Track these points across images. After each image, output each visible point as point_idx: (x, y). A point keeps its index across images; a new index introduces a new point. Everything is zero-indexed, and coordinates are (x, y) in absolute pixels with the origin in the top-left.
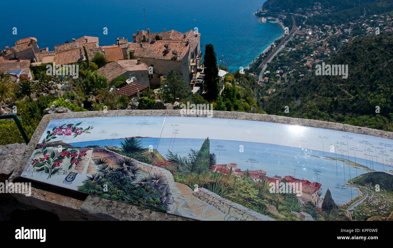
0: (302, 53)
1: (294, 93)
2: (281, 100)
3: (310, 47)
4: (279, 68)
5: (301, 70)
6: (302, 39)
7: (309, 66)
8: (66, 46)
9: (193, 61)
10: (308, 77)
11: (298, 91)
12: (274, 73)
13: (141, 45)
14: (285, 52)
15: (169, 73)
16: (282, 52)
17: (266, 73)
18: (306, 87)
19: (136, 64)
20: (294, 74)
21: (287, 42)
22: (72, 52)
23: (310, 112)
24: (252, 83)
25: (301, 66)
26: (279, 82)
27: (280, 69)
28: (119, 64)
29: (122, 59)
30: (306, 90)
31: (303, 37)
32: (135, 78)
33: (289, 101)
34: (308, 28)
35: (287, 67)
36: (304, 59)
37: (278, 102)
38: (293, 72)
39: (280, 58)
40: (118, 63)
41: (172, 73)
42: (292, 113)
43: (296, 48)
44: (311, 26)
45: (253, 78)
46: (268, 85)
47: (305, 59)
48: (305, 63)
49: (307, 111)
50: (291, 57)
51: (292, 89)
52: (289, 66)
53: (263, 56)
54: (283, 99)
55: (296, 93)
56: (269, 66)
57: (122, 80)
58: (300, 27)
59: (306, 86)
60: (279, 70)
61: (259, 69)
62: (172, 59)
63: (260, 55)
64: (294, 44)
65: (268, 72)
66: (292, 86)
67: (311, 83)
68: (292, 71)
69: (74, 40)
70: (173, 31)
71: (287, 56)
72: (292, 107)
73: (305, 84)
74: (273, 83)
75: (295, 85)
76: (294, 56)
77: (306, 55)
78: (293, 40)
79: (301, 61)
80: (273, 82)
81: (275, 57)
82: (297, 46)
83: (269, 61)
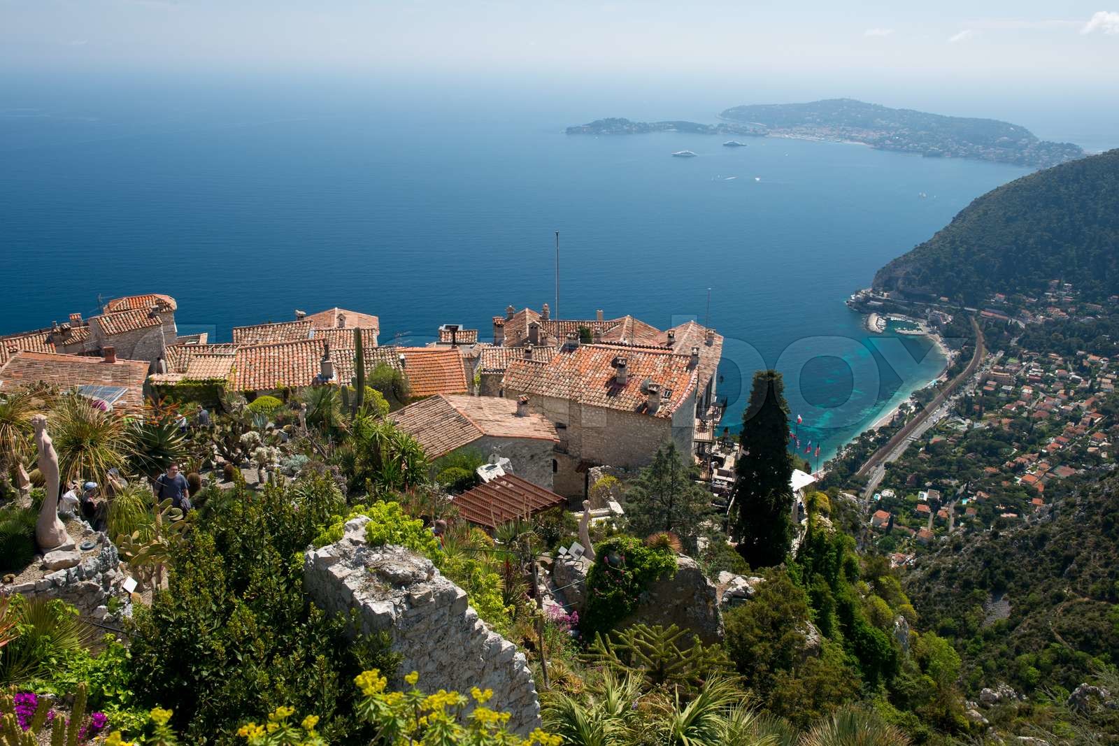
0: (1008, 440)
1: (985, 576)
2: (935, 596)
3: (1035, 422)
4: (928, 484)
5: (1006, 498)
6: (1007, 392)
7: (1035, 487)
8: (274, 332)
9: (701, 425)
10: (1036, 523)
11: (999, 571)
12: (911, 497)
13: (528, 352)
14: (949, 432)
15: (660, 454)
16: (940, 432)
17: (883, 498)
18: (1027, 559)
19: (513, 414)
20: (979, 510)
21: (957, 397)
22: (295, 352)
23: (1047, 651)
24: (850, 524)
25: (1005, 484)
26: (926, 531)
27: (931, 487)
28: (454, 407)
29: (463, 393)
30: (1030, 568)
31: (1010, 388)
32: (508, 464)
33: (967, 603)
34: (1029, 360)
35: (954, 483)
36: (1016, 462)
37: (927, 604)
38: (977, 502)
39: (929, 449)
40: (450, 403)
41: (669, 455)
42: (978, 647)
43: (988, 422)
44: (1037, 356)
45: (852, 507)
46: (889, 538)
47: (1018, 460)
48: (1022, 476)
49: (1035, 647)
50: (969, 449)
51: (976, 558)
52: (965, 480)
53: (871, 440)
54: (946, 595)
55: (992, 578)
56: (892, 475)
57: (465, 466)
58: (1000, 354)
59: (1029, 555)
60: (926, 491)
61: (855, 482)
62: (639, 410)
63: (863, 434)
64: (981, 409)
65: (887, 493)
66: (978, 551)
67: (1048, 546)
68: (975, 498)
69: (302, 317)
70: (628, 319)
71: (956, 446)
72: (979, 626)
73: (1026, 549)
74: (903, 535)
75: (987, 548)
76: (980, 449)
77: (1023, 450)
78: (976, 393)
79: (1004, 466)
80: (906, 529)
81: (914, 446)
82: (991, 415)
83: (893, 458)
